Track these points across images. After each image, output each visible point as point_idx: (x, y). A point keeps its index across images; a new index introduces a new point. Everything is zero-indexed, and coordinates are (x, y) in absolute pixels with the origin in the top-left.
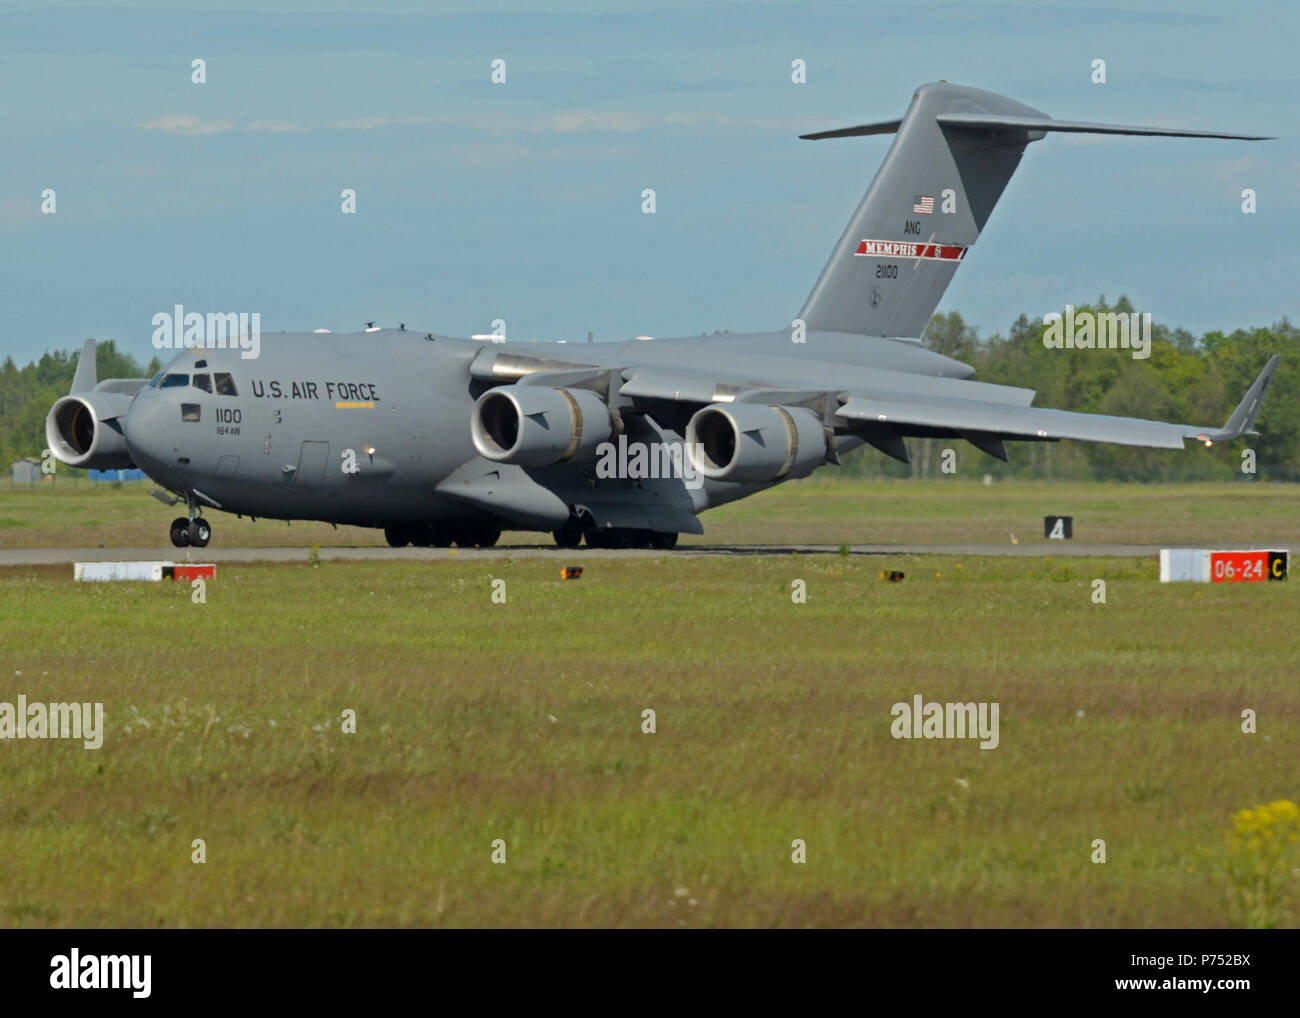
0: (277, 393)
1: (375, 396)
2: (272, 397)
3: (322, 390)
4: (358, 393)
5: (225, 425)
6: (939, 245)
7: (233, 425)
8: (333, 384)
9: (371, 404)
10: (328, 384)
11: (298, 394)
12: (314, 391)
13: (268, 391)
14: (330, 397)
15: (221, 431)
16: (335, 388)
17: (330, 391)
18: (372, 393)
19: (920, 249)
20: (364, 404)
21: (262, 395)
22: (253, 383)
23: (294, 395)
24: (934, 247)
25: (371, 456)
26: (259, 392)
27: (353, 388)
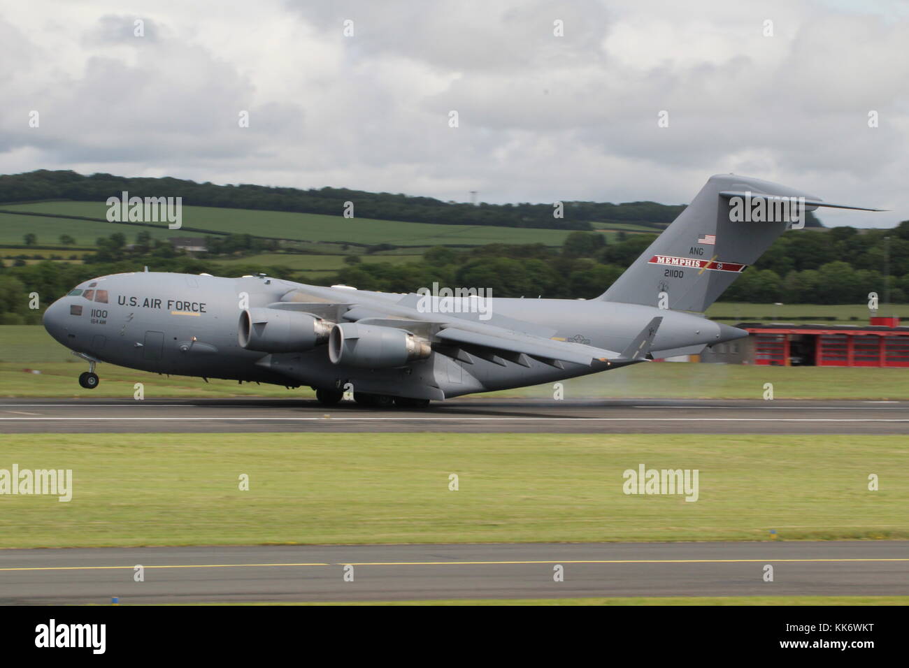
0: (133, 303)
1: (202, 310)
2: (129, 305)
3: (164, 305)
4: (190, 307)
5: (96, 318)
6: (721, 263)
7: (101, 318)
8: (173, 301)
9: (198, 314)
10: (169, 301)
11: (148, 305)
12: (159, 304)
13: (128, 301)
14: (168, 308)
15: (93, 321)
16: (174, 304)
17: (169, 305)
18: (201, 308)
19: (703, 264)
20: (192, 314)
21: (123, 304)
22: (120, 297)
23: (145, 305)
24: (717, 264)
25: (194, 341)
26: (122, 302)
27: (187, 304)
